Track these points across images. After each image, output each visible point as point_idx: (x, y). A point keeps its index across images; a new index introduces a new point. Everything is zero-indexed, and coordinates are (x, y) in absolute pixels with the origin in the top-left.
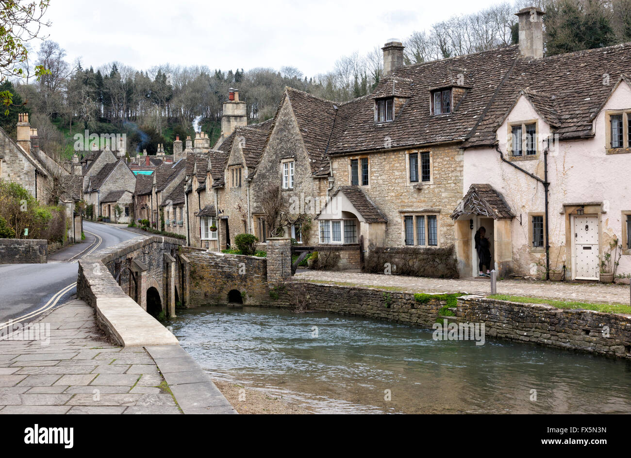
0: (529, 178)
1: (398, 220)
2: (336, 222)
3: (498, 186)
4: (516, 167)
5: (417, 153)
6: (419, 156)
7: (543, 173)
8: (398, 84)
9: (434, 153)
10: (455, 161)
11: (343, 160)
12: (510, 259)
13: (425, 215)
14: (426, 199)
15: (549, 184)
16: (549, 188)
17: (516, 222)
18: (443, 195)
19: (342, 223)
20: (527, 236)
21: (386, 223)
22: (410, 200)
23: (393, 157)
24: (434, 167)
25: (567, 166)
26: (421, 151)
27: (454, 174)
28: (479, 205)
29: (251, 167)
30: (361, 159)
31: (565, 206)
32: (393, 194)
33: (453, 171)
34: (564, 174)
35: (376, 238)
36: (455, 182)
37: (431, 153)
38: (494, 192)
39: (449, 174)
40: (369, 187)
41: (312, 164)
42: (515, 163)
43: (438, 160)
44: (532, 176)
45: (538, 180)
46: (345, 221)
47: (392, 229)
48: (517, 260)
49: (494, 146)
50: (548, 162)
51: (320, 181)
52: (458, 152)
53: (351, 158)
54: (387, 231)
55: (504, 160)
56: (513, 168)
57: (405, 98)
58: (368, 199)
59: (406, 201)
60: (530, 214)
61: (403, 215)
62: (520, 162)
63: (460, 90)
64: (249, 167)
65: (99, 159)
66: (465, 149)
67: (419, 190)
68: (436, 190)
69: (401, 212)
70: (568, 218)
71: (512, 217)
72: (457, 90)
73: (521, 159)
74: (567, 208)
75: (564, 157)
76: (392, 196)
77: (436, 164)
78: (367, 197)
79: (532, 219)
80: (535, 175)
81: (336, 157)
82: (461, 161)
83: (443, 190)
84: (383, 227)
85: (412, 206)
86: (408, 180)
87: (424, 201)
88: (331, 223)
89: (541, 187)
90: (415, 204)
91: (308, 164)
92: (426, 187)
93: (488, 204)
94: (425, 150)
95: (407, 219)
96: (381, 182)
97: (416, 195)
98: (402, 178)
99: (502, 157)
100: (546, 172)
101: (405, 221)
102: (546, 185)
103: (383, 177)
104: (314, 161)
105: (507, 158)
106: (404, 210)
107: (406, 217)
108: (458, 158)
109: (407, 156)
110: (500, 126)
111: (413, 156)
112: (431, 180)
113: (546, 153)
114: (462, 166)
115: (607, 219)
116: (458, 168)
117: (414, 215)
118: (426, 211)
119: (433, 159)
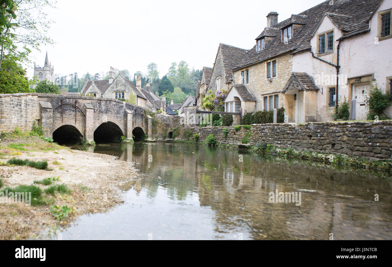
0: (328, 65)
1: (260, 99)
2: (231, 102)
3: (310, 74)
4: (321, 60)
5: (270, 62)
6: (271, 63)
7: (336, 61)
8: (269, 30)
9: (278, 60)
10: (289, 63)
11: (238, 72)
12: (315, 115)
13: (273, 95)
14: (274, 87)
15: (340, 67)
16: (340, 70)
17: (320, 93)
18: (282, 83)
19: (234, 103)
20: (326, 100)
21: (255, 102)
22: (266, 88)
23: (260, 66)
24: (278, 68)
25: (351, 54)
26: (272, 60)
27: (288, 70)
28: (296, 83)
29: (207, 84)
30: (246, 70)
31: (349, 79)
32: (259, 86)
33: (287, 69)
34: (349, 60)
35: (249, 109)
36: (288, 74)
37: (277, 60)
38: (308, 76)
39: (285, 70)
40: (248, 84)
41: (226, 76)
42: (320, 58)
43: (281, 64)
44: (330, 64)
45: (333, 65)
46: (236, 102)
47: (258, 104)
48: (319, 115)
49: (309, 50)
50: (339, 54)
51: (229, 84)
52: (290, 57)
53: (242, 70)
54: (256, 106)
55: (314, 57)
56: (319, 61)
57: (272, 37)
58: (248, 90)
59: (265, 89)
60: (328, 87)
61: (263, 96)
62: (323, 57)
63: (298, 26)
64: (206, 84)
65: (187, 100)
66: (294, 54)
67: (271, 81)
68: (279, 81)
69: (262, 95)
70: (351, 86)
71: (317, 90)
72: (296, 25)
73: (324, 55)
74: (350, 80)
75: (350, 48)
76: (259, 87)
77: (279, 66)
78: (248, 89)
79: (328, 90)
80: (331, 63)
81: (236, 71)
82: (291, 62)
83: (282, 80)
84: (254, 103)
85: (267, 91)
86: (266, 77)
87: (273, 88)
88: (230, 103)
89: (334, 69)
90: (268, 90)
91: (225, 77)
92: (274, 79)
93: (301, 83)
94: (274, 60)
95: (265, 98)
96: (254, 80)
97: (269, 85)
98: (263, 77)
99: (313, 55)
100: (338, 60)
101: (264, 99)
102: (338, 67)
103: (255, 78)
104: (228, 75)
105: (316, 55)
106: (264, 93)
107: (264, 97)
108: (290, 61)
109: (266, 64)
110: (312, 37)
111: (268, 64)
112: (277, 75)
113: (338, 48)
114: (292, 65)
115: (376, 84)
116: (290, 67)
117: (268, 95)
118: (273, 93)
119: (278, 64)
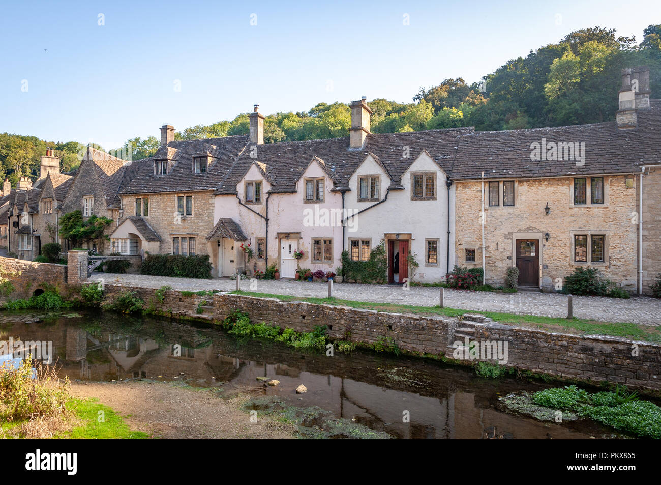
1: (169, 240)
2: (123, 240)
3: (237, 220)
4: (249, 208)
5: (183, 197)
6: (185, 198)
7: (265, 213)
8: (171, 152)
10: (209, 203)
11: (130, 198)
13: (188, 236)
15: (269, 220)
16: (269, 222)
18: (201, 224)
19: (128, 241)
20: (254, 251)
21: (160, 241)
22: (177, 227)
23: (167, 198)
24: (195, 206)
25: (280, 209)
26: (186, 195)
27: (208, 212)
28: (225, 231)
30: (143, 198)
31: (278, 233)
32: (166, 223)
33: (207, 209)
34: (278, 214)
36: (209, 216)
37: (193, 197)
38: (234, 223)
39: (205, 211)
40: (149, 217)
41: (107, 199)
42: (248, 206)
43: (198, 202)
44: (258, 214)
45: (262, 217)
46: (130, 239)
47: (164, 245)
48: (247, 266)
49: (236, 195)
50: (268, 206)
51: (112, 212)
52: (211, 197)
53: (136, 197)
54: (160, 247)
55: (241, 204)
56: (247, 209)
57: (175, 161)
58: (148, 225)
59: (175, 227)
60: (256, 238)
61: (172, 236)
62: (251, 205)
63: (212, 159)
64: (58, 200)
66: (216, 195)
67: (184, 220)
68: (196, 221)
69: (171, 234)
70: (280, 241)
71: (245, 239)
74: (279, 235)
75: (278, 204)
76: (165, 224)
77: (196, 204)
79: (257, 241)
80: (260, 214)
81: (126, 197)
82: (213, 203)
83: (200, 221)
84: (158, 244)
85: (179, 231)
87: (188, 228)
88: (120, 240)
89: (263, 221)
90: (181, 230)
92: (189, 219)
94: (189, 195)
95: (175, 239)
96: (157, 214)
97: (182, 224)
98: (173, 212)
99: (240, 201)
100: (267, 212)
101: (174, 240)
102: (267, 220)
103: (160, 211)
105: (243, 203)
106: (174, 233)
107: (174, 237)
108: (211, 201)
109: (177, 198)
110: (239, 182)
111: (180, 198)
112: (193, 214)
113: (267, 201)
114: (214, 207)
115: (303, 242)
116: (211, 208)
117: (180, 236)
118: (188, 234)
119: (194, 201)
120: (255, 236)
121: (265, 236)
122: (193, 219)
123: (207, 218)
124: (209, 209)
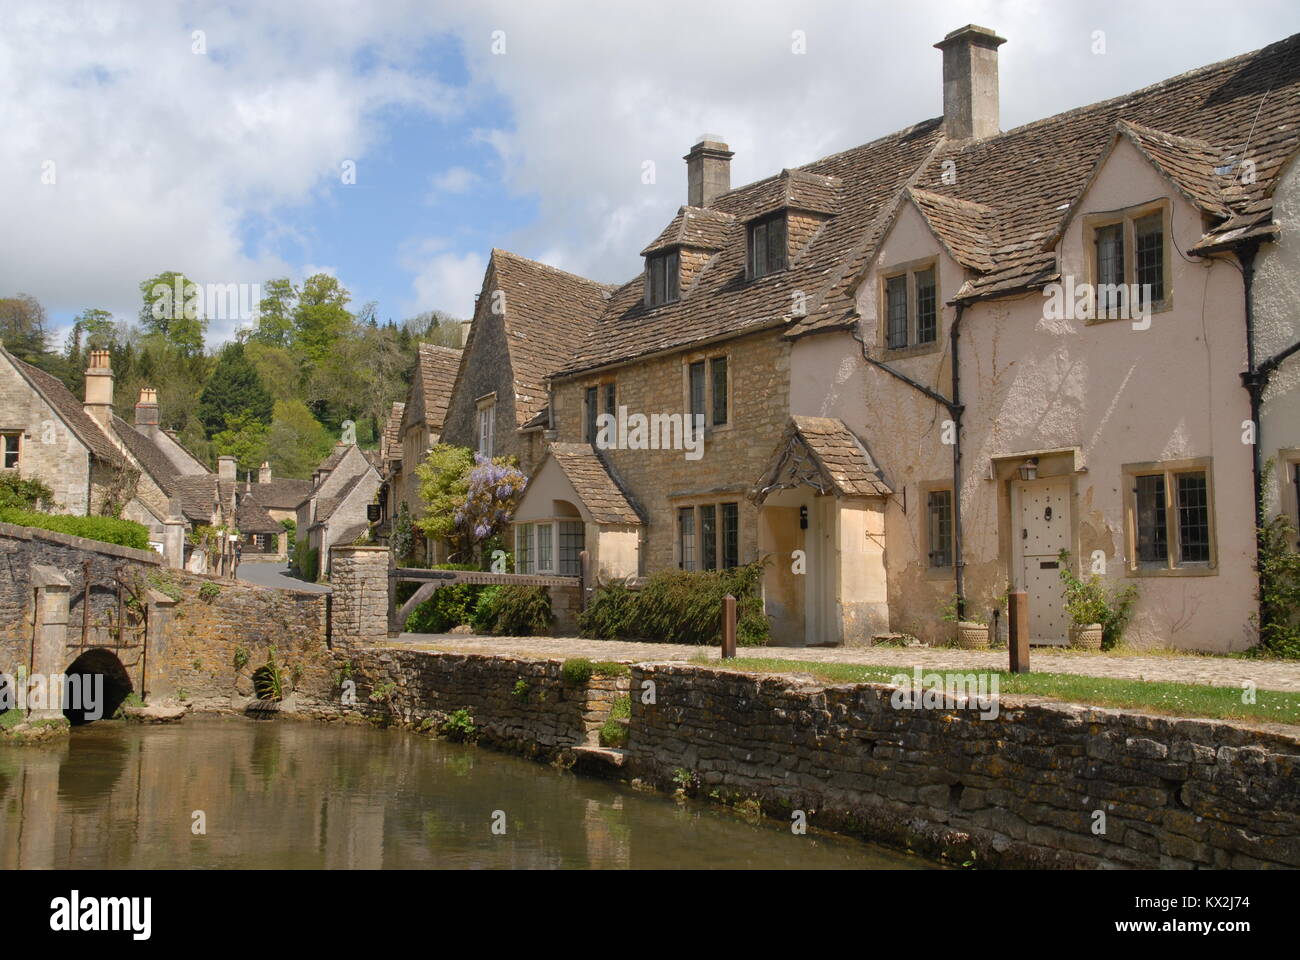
0: (920, 397)
1: (666, 517)
2: (544, 525)
3: (858, 423)
4: (896, 375)
5: (702, 362)
6: (708, 365)
7: (950, 384)
9: (734, 356)
10: (775, 371)
11: (572, 390)
12: (882, 599)
13: (718, 501)
16: (964, 420)
17: (894, 506)
18: (752, 453)
19: (555, 528)
20: (916, 537)
21: (644, 526)
22: (689, 470)
24: (734, 390)
25: (1001, 363)
26: (710, 355)
27: (772, 404)
28: (806, 465)
30: (602, 384)
31: (995, 461)
32: (659, 459)
33: (769, 396)
34: (994, 384)
35: (619, 560)
36: (776, 420)
37: (729, 357)
38: (848, 436)
39: (762, 402)
42: (894, 365)
43: (743, 373)
44: (927, 392)
45: (939, 400)
46: (561, 523)
47: (656, 538)
48: (894, 601)
49: (850, 329)
50: (960, 356)
51: (530, 440)
52: (781, 349)
53: (585, 385)
54: (645, 544)
55: (870, 361)
56: (890, 378)
58: (613, 473)
59: (682, 473)
60: (924, 484)
61: (676, 505)
62: (904, 362)
67: (706, 445)
68: (739, 444)
69: (675, 499)
70: (1004, 489)
71: (886, 499)
73: (906, 354)
74: (1000, 466)
75: (995, 341)
76: (657, 464)
77: (739, 383)
79: (926, 498)
80: (931, 390)
82: (785, 371)
83: (750, 441)
84: (637, 534)
85: (693, 484)
87: (715, 470)
88: (535, 527)
89: (945, 417)
90: (698, 480)
91: (514, 405)
92: (719, 437)
94: (717, 352)
95: (683, 514)
99: (865, 352)
100: (956, 380)
101: (680, 519)
102: (956, 411)
104: (526, 398)
105: (877, 354)
106: (680, 494)
107: (681, 508)
108: (781, 365)
109: (685, 369)
110: (861, 280)
111: (694, 369)
112: (730, 419)
113: (955, 335)
114: (787, 383)
115: (1090, 489)
116: (781, 390)
117: (696, 503)
118: (718, 492)
119: (734, 371)
120: (918, 479)
121: (952, 476)
122: (730, 436)
123: (770, 428)
124: (776, 393)
